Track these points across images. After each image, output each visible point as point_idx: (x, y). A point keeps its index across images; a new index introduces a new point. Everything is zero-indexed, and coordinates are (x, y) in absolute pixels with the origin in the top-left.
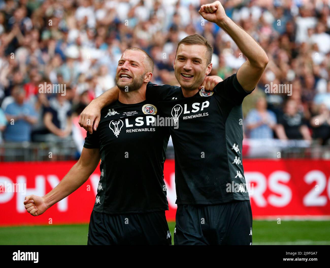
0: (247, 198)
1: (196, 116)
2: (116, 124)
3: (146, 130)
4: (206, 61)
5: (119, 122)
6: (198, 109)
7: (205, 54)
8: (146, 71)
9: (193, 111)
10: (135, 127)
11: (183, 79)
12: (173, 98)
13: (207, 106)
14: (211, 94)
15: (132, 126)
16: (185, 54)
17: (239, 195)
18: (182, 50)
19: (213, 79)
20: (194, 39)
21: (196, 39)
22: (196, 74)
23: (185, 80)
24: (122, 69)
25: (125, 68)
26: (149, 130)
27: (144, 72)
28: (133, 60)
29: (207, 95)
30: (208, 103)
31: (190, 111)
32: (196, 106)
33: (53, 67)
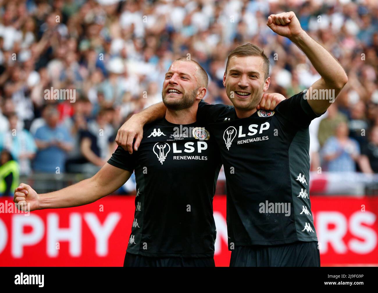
0: (315, 239)
1: (254, 140)
2: (161, 148)
3: (197, 158)
4: (264, 74)
5: (165, 145)
6: (255, 131)
7: (262, 67)
8: (199, 86)
9: (249, 134)
10: (184, 154)
11: (238, 98)
12: (226, 119)
13: (267, 128)
14: (272, 114)
15: (180, 151)
16: (239, 68)
17: (304, 235)
18: (235, 64)
19: (273, 96)
20: (248, 49)
21: (250, 50)
22: (254, 90)
23: (240, 99)
24: (170, 83)
25: (173, 82)
26: (201, 158)
27: (196, 87)
28: (183, 72)
29: (267, 116)
30: (268, 124)
31: (245, 134)
32: (253, 128)
33: (92, 84)
